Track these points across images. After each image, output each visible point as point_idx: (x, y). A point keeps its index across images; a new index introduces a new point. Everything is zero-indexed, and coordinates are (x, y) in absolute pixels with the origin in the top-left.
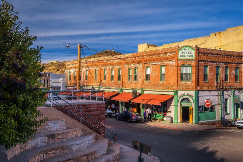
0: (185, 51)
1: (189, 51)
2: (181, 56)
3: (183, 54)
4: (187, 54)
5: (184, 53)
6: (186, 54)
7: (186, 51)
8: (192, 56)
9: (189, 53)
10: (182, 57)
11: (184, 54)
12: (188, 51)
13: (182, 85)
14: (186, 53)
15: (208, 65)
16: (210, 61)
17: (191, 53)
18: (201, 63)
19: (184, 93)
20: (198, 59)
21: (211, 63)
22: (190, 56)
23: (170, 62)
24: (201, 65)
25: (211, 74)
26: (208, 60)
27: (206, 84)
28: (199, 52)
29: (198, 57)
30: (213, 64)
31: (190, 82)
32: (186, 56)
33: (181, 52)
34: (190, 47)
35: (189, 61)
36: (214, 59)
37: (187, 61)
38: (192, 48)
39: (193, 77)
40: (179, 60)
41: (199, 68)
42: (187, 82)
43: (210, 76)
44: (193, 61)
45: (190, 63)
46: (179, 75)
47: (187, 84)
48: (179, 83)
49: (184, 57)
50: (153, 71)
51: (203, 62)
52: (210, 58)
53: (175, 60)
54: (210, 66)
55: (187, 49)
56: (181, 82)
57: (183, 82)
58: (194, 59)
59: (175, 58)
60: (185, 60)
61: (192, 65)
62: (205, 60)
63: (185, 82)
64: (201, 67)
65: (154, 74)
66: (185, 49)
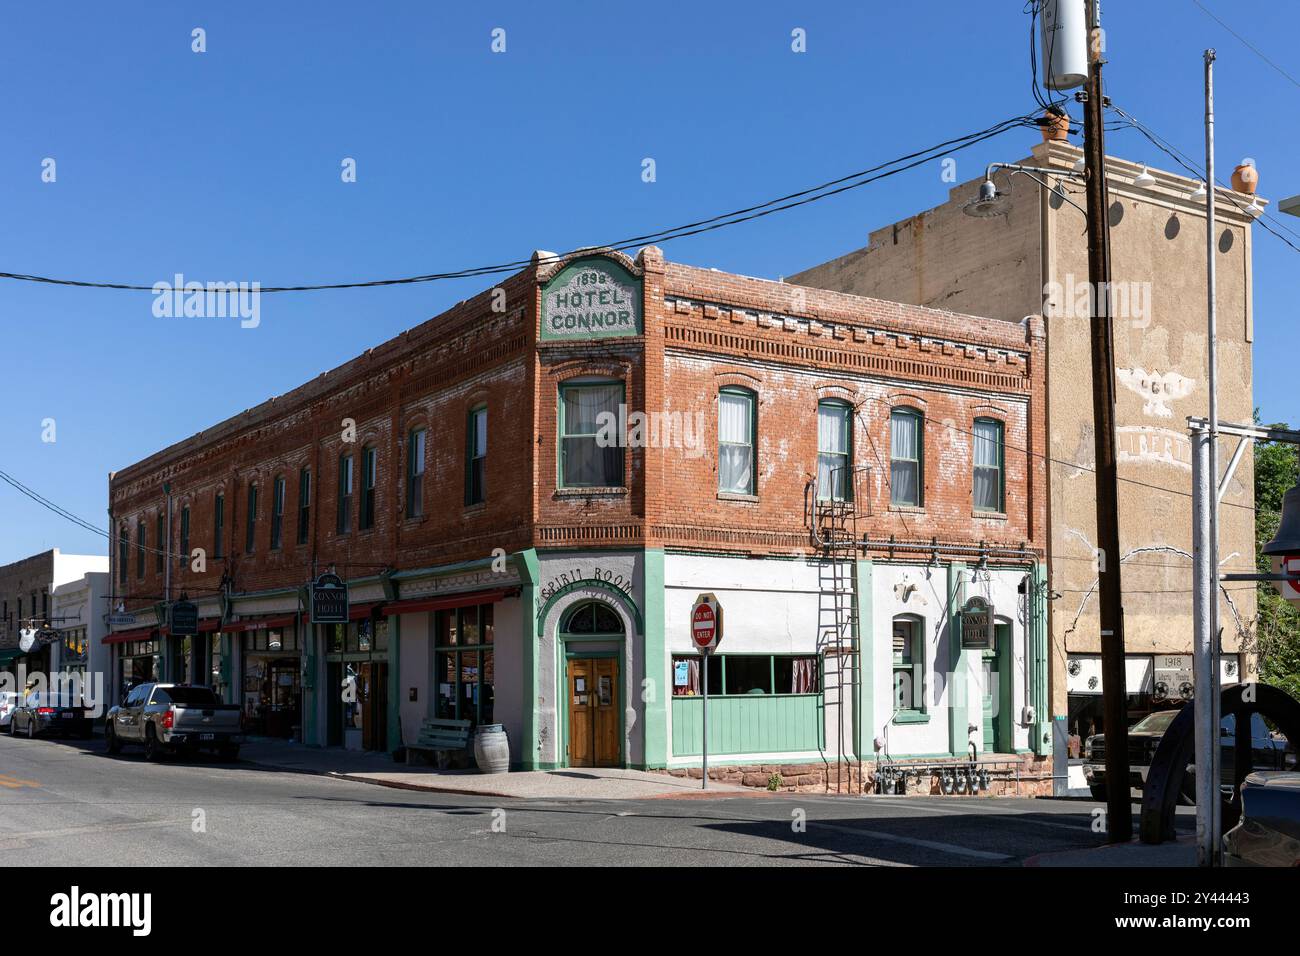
0: (583, 289)
1: (604, 287)
2: (558, 322)
3: (570, 310)
4: (596, 308)
5: (576, 299)
6: (584, 309)
7: (589, 287)
8: (624, 317)
9: (609, 297)
10: (564, 329)
11: (576, 312)
12: (598, 287)
14: (585, 300)
15: (755, 388)
16: (768, 358)
17: (615, 302)
18: (697, 368)
19: (578, 570)
20: (666, 336)
21: (779, 376)
22: (615, 319)
23: (508, 373)
24: (697, 380)
25: (778, 447)
26: (750, 356)
27: (737, 510)
28: (677, 294)
29: (666, 328)
30: (789, 384)
31: (613, 494)
32: (591, 323)
33: (559, 296)
34: (613, 259)
35: (603, 350)
36: (799, 349)
37: (597, 353)
38: (624, 264)
39: (634, 458)
40: (546, 346)
41: (680, 399)
42: (598, 492)
43: (768, 459)
44: (633, 350)
45: (613, 366)
46: (545, 452)
47: (595, 504)
48: (550, 502)
49: (575, 327)
50: (438, 451)
51: (710, 362)
52: (763, 343)
53: (525, 354)
54: (772, 392)
55: (594, 277)
56: (562, 498)
57: (569, 493)
58: (635, 338)
59: (525, 342)
60: (584, 344)
61: (624, 378)
62: (723, 352)
63: (583, 493)
64: (699, 397)
65: (440, 466)
66: (580, 276)
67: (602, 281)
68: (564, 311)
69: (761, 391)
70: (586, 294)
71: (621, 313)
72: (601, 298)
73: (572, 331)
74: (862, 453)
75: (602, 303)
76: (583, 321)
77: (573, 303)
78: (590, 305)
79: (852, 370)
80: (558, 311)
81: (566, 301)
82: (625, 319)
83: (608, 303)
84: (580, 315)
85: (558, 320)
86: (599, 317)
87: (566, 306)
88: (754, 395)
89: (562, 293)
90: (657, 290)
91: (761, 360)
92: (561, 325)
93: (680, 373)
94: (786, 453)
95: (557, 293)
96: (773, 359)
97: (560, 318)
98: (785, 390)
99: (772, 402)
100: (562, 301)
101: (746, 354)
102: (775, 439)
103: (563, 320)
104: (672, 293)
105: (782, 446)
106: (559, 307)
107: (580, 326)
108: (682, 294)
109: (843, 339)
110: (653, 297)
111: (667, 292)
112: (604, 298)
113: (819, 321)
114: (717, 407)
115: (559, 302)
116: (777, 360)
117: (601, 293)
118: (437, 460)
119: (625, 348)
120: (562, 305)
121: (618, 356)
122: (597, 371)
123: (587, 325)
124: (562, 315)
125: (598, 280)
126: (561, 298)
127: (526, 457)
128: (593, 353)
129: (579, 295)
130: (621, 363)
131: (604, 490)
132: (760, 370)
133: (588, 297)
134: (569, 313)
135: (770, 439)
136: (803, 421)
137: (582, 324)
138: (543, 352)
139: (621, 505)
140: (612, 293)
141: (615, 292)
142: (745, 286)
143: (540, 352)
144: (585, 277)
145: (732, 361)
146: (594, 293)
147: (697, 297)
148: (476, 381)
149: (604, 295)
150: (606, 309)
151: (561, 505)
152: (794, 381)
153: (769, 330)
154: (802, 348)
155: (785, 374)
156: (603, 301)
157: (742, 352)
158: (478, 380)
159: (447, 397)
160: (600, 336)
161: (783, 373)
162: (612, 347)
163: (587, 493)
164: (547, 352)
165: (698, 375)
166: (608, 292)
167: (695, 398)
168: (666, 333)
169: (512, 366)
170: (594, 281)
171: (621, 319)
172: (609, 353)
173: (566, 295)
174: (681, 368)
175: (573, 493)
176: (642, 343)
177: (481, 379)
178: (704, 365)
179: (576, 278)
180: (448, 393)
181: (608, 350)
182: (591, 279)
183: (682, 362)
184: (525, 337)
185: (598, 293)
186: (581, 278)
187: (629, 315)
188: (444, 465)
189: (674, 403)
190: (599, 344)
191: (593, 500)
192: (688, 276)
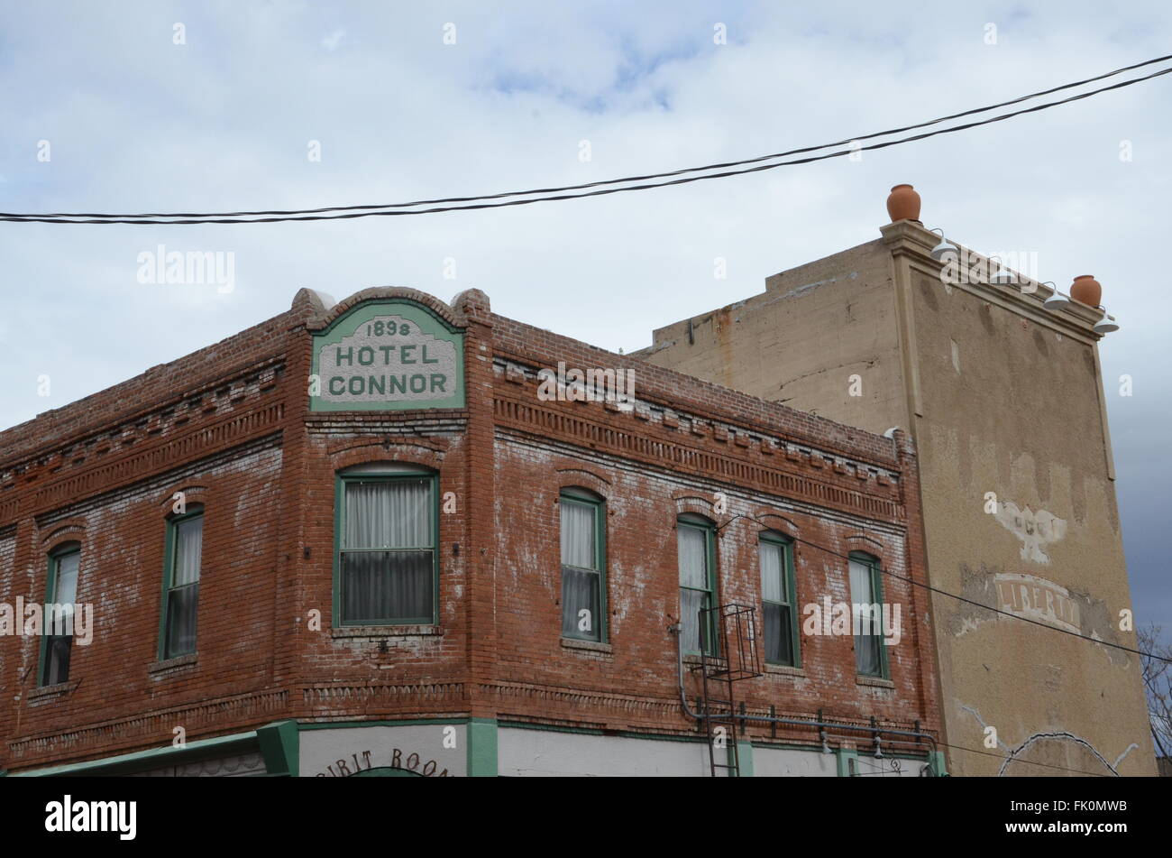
0: (376, 342)
1: (407, 340)
2: (338, 386)
3: (356, 369)
4: (397, 369)
5: (366, 355)
6: (378, 370)
7: (386, 340)
8: (439, 381)
9: (415, 355)
10: (347, 396)
11: (366, 373)
12: (399, 339)
13: (346, 661)
14: (379, 355)
15: (604, 493)
16: (619, 453)
17: (426, 361)
18: (533, 459)
19: (366, 753)
20: (496, 412)
21: (630, 479)
22: (424, 383)
23: (247, 460)
24: (533, 477)
25: (633, 577)
26: (597, 448)
27: (586, 663)
28: (508, 356)
29: (495, 401)
30: (643, 491)
31: (420, 635)
32: (387, 388)
33: (339, 350)
34: (421, 303)
35: (406, 427)
36: (655, 444)
37: (397, 430)
38: (437, 310)
39: (453, 582)
40: (318, 418)
41: (513, 501)
42: (396, 633)
43: (622, 592)
44: (451, 428)
45: (420, 450)
46: (316, 572)
47: (392, 650)
48: (320, 647)
49: (365, 393)
50: (105, 580)
51: (548, 452)
52: (612, 433)
53: (281, 431)
54: (623, 500)
55: (392, 326)
56: (340, 641)
57: (352, 634)
58: (456, 411)
59: (283, 412)
60: (378, 418)
61: (437, 467)
62: (565, 439)
63: (374, 633)
64: (535, 500)
65: (108, 603)
66: (372, 324)
67: (405, 330)
68: (347, 371)
69: (610, 498)
70: (381, 348)
71: (433, 376)
72: (404, 355)
73: (358, 398)
74: (730, 591)
75: (404, 362)
76: (377, 386)
77: (360, 360)
78: (387, 362)
79: (715, 477)
80: (338, 372)
81: (350, 357)
82: (440, 384)
83: (414, 362)
84: (372, 378)
85: (336, 383)
86: (400, 380)
87: (350, 364)
88: (601, 500)
89: (345, 345)
90: (484, 348)
91: (611, 455)
92: (343, 390)
93: (512, 464)
94: (642, 585)
95: (337, 345)
96: (624, 454)
97: (341, 380)
98: (638, 498)
99: (623, 513)
100: (343, 357)
101: (592, 445)
102: (629, 565)
103: (346, 384)
104: (502, 354)
105: (638, 575)
106: (339, 364)
107: (371, 393)
108: (515, 358)
109: (701, 436)
110: (480, 357)
111: (496, 352)
112: (408, 355)
113: (674, 409)
114: (558, 515)
115: (339, 358)
116: (629, 456)
117: (404, 348)
118: (103, 594)
119: (439, 425)
120: (344, 362)
121: (428, 437)
122: (396, 457)
123: (382, 391)
124: (344, 376)
125: (398, 330)
126: (342, 354)
127: (281, 580)
128: (391, 430)
129: (369, 349)
130: (433, 447)
131: (407, 629)
132: (609, 468)
133: (383, 353)
134: (356, 374)
135: (623, 564)
136: (660, 541)
137: (375, 389)
138: (313, 427)
139: (432, 652)
140: (419, 349)
141: (424, 347)
142: (587, 355)
143: (309, 428)
144: (379, 326)
145: (575, 454)
146: (393, 348)
147: (531, 362)
148: (184, 475)
149: (407, 351)
150: (410, 371)
151: (338, 651)
152: (647, 487)
153: (617, 416)
154: (658, 444)
155: (637, 476)
156: (407, 358)
157: (587, 442)
158: (188, 473)
159: (127, 500)
160: (402, 407)
161: (635, 474)
162: (420, 423)
163: (380, 633)
164: (319, 428)
165: (533, 469)
166: (414, 347)
167: (531, 500)
168: (495, 408)
169: (255, 450)
170: (392, 331)
171: (433, 384)
172: (415, 432)
173: (351, 349)
174: (514, 458)
175: (357, 633)
176: (464, 418)
177: (193, 472)
178: (541, 456)
179: (366, 325)
180: (129, 495)
181: (413, 427)
182: (388, 330)
183: (515, 450)
184: (283, 405)
185: (398, 348)
186: (373, 327)
187: (444, 379)
188: (116, 601)
189: (505, 506)
190: (401, 418)
191: (388, 644)
192: (520, 334)
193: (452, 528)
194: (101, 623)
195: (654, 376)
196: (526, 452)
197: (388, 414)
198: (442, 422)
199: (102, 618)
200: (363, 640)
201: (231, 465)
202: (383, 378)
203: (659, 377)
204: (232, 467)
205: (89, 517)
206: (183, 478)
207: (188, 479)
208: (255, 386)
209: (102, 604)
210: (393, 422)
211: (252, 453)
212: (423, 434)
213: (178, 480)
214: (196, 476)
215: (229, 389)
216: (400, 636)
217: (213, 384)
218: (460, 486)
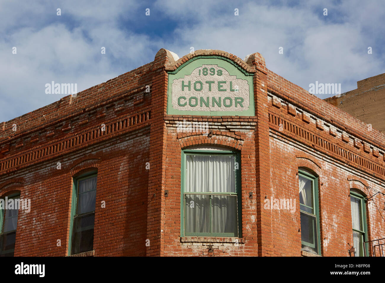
0: (204, 79)
1: (221, 78)
2: (182, 102)
3: (193, 93)
4: (215, 94)
5: (198, 86)
6: (204, 94)
7: (209, 78)
8: (239, 101)
9: (225, 86)
10: (187, 107)
11: (198, 95)
12: (217, 78)
14: (206, 86)
15: (318, 173)
16: (325, 152)
17: (232, 90)
18: (286, 150)
20: (270, 121)
22: (231, 102)
23: (126, 143)
24: (286, 159)
25: (332, 220)
26: (315, 147)
29: (269, 114)
30: (335, 174)
31: (232, 243)
32: (211, 104)
33: (183, 82)
34: (229, 59)
35: (222, 125)
36: (340, 149)
37: (217, 127)
38: (238, 63)
39: (250, 214)
40: (172, 119)
41: (277, 171)
42: (218, 241)
43: (327, 228)
44: (247, 127)
45: (230, 139)
46: (171, 204)
47: (215, 251)
48: (174, 247)
49: (197, 106)
50: (35, 211)
51: (292, 147)
52: (321, 140)
53: (149, 125)
54: (326, 178)
55: (213, 71)
56: (186, 244)
57: (193, 240)
58: (250, 118)
59: (150, 116)
60: (206, 120)
61: (239, 149)
62: (301, 141)
63: (205, 241)
64: (288, 172)
65: (37, 223)
66: (201, 69)
67: (220, 73)
68: (188, 93)
69: (321, 176)
70: (207, 82)
71: (236, 99)
72: (219, 87)
73: (194, 109)
74: (374, 233)
75: (220, 90)
76: (205, 102)
77: (195, 88)
78: (210, 90)
79: (366, 171)
80: (182, 94)
81: (189, 86)
82: (240, 103)
83: (225, 90)
84: (202, 98)
85: (182, 100)
86: (217, 100)
87: (190, 90)
88: (317, 176)
89: (186, 80)
90: (263, 85)
91: (321, 152)
92: (186, 104)
93: (277, 150)
94: (336, 226)
95: (182, 80)
96: (327, 153)
97: (185, 98)
98: (333, 178)
99: (327, 185)
100: (186, 86)
101: (313, 145)
102: (330, 213)
103: (187, 101)
104: (272, 90)
105: (334, 220)
106: (183, 90)
107: (201, 106)
109: (358, 148)
110: (262, 90)
111: (268, 88)
112: (222, 86)
113: (347, 132)
114: (298, 182)
115: (183, 86)
116: (330, 154)
117: (219, 83)
118: (34, 219)
119: (241, 125)
120: (186, 89)
121: (234, 132)
122: (216, 142)
123: (207, 105)
124: (186, 96)
125: (216, 73)
126: (185, 84)
127: (151, 208)
128: (213, 127)
129: (200, 82)
130: (237, 137)
131: (224, 239)
132: (320, 159)
133: (208, 84)
134: (192, 95)
135: (328, 213)
136: (343, 202)
137: (203, 104)
138: (170, 124)
139: (239, 253)
140: (228, 83)
141: (231, 83)
142: (308, 97)
143: (167, 124)
144: (206, 70)
145: (305, 149)
146: (213, 82)
147: (285, 97)
148: (85, 153)
149: (221, 84)
150: (224, 95)
151: (185, 250)
152: (337, 172)
153: (322, 132)
154: (341, 149)
155: (332, 166)
156: (221, 88)
157: (311, 143)
158: (87, 152)
159: (49, 168)
160: (220, 115)
161: (331, 164)
162: (230, 123)
163: (209, 241)
164: (172, 124)
165: (286, 155)
166: (225, 82)
167: (286, 172)
168: (269, 119)
169: (131, 137)
170: (212, 73)
171: (237, 103)
172: (227, 129)
173: (189, 82)
174: (277, 148)
175: (196, 240)
176: (255, 122)
177: (91, 151)
178: (289, 148)
179: (197, 70)
180: (50, 165)
181: (225, 126)
182: (210, 72)
183: (277, 143)
184: (150, 112)
185: (216, 82)
186: (202, 70)
187: (242, 100)
188: (42, 222)
189: (274, 173)
190: (219, 120)
191: (213, 247)
192: (278, 81)
193: (249, 183)
194: (33, 234)
195: (337, 113)
196: (283, 145)
197: (211, 118)
198: (242, 123)
199: (33, 232)
200: (198, 244)
201: (115, 146)
202: (208, 98)
203: (339, 115)
204: (116, 148)
205: (26, 177)
206: (84, 154)
207: (87, 155)
208: (130, 103)
209: (34, 224)
210: (215, 122)
211: (129, 139)
212: (231, 130)
213: (81, 156)
214: (93, 153)
215: (114, 105)
216: (220, 243)
217: (104, 103)
218: (253, 160)
